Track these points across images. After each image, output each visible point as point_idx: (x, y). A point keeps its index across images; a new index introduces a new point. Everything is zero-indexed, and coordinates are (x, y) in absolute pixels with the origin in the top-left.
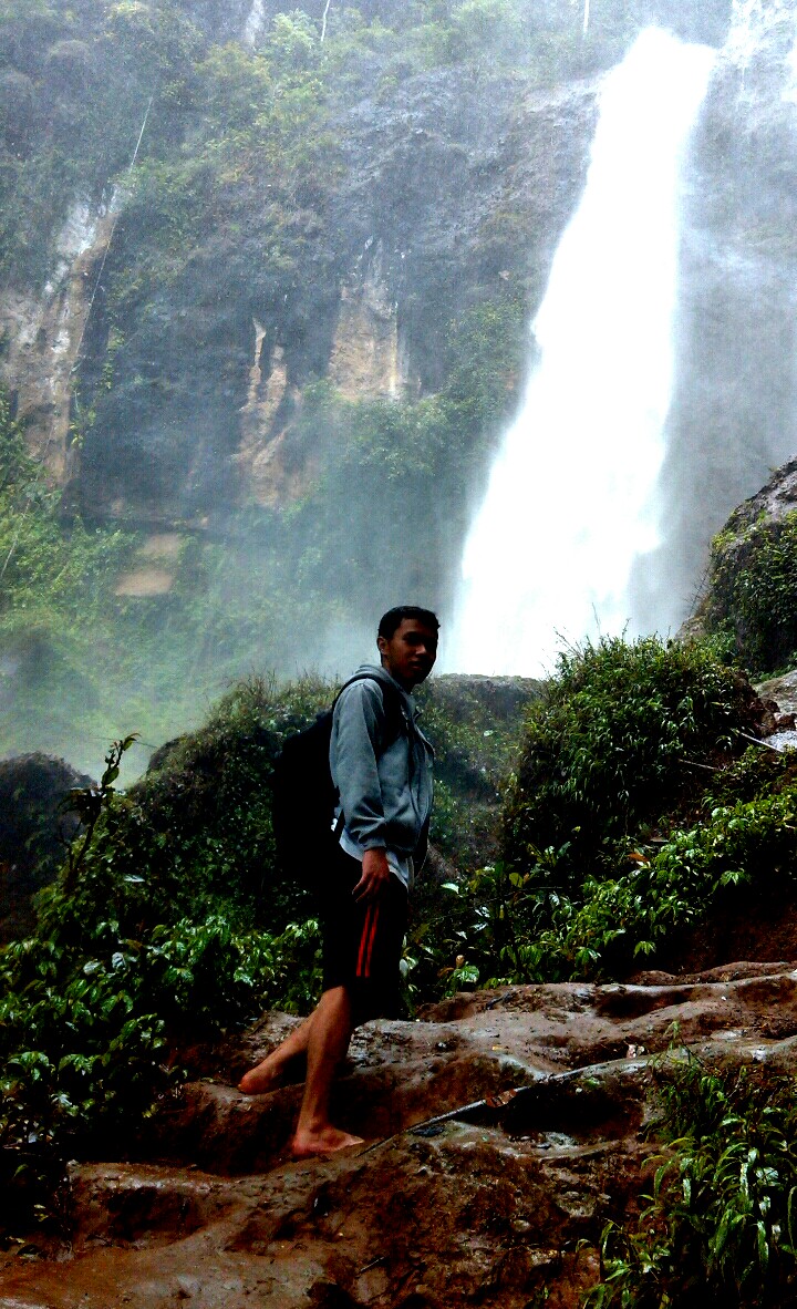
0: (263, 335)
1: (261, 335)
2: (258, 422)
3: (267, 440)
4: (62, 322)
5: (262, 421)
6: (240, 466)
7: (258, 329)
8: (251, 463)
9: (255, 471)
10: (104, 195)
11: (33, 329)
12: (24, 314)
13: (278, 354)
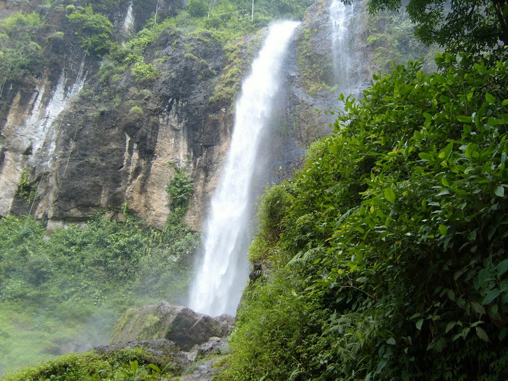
0: (129, 139)
2: (127, 174)
5: (129, 174)
6: (121, 193)
7: (127, 137)
8: (125, 191)
9: (126, 194)
10: (69, 89)
11: (42, 142)
12: (38, 137)
13: (135, 146)
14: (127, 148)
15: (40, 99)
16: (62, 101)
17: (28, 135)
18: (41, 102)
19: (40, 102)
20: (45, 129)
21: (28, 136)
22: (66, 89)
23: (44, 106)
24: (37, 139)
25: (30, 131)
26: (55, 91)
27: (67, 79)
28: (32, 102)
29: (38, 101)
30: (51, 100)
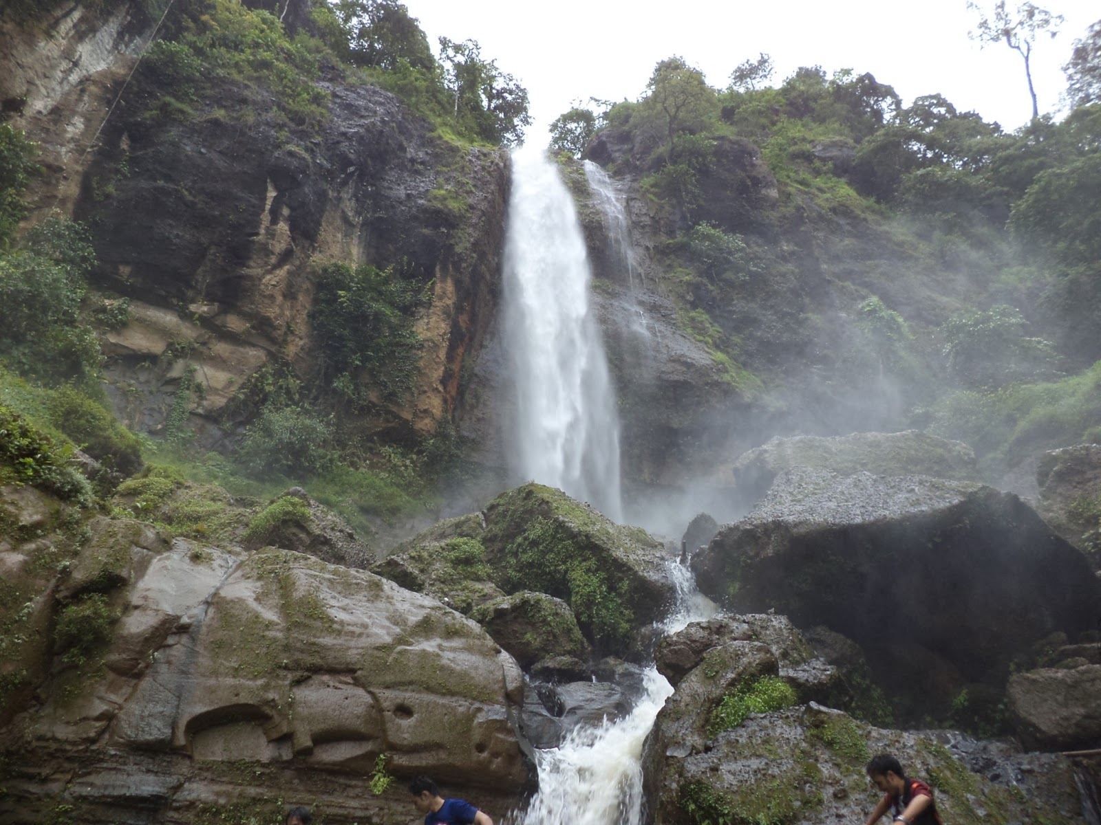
0: (274, 194)
1: (272, 194)
2: (267, 252)
3: (275, 267)
4: (79, 110)
5: (273, 253)
6: (251, 278)
7: (270, 188)
8: (260, 280)
9: (262, 287)
10: (126, 38)
11: (50, 103)
12: (46, 88)
13: (286, 211)
14: (268, 207)
15: (75, 21)
16: (109, 52)
17: (29, 71)
18: (75, 26)
19: (71, 24)
20: (65, 83)
21: (31, 74)
22: (121, 35)
23: (76, 37)
24: (43, 91)
25: (38, 67)
26: (104, 24)
27: (129, 18)
28: (58, 13)
29: (69, 20)
30: (90, 36)
